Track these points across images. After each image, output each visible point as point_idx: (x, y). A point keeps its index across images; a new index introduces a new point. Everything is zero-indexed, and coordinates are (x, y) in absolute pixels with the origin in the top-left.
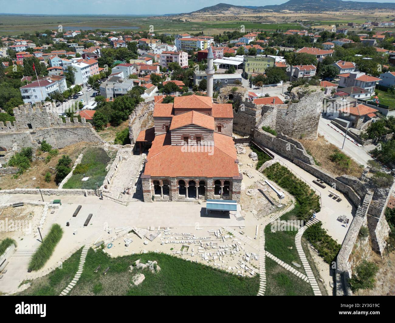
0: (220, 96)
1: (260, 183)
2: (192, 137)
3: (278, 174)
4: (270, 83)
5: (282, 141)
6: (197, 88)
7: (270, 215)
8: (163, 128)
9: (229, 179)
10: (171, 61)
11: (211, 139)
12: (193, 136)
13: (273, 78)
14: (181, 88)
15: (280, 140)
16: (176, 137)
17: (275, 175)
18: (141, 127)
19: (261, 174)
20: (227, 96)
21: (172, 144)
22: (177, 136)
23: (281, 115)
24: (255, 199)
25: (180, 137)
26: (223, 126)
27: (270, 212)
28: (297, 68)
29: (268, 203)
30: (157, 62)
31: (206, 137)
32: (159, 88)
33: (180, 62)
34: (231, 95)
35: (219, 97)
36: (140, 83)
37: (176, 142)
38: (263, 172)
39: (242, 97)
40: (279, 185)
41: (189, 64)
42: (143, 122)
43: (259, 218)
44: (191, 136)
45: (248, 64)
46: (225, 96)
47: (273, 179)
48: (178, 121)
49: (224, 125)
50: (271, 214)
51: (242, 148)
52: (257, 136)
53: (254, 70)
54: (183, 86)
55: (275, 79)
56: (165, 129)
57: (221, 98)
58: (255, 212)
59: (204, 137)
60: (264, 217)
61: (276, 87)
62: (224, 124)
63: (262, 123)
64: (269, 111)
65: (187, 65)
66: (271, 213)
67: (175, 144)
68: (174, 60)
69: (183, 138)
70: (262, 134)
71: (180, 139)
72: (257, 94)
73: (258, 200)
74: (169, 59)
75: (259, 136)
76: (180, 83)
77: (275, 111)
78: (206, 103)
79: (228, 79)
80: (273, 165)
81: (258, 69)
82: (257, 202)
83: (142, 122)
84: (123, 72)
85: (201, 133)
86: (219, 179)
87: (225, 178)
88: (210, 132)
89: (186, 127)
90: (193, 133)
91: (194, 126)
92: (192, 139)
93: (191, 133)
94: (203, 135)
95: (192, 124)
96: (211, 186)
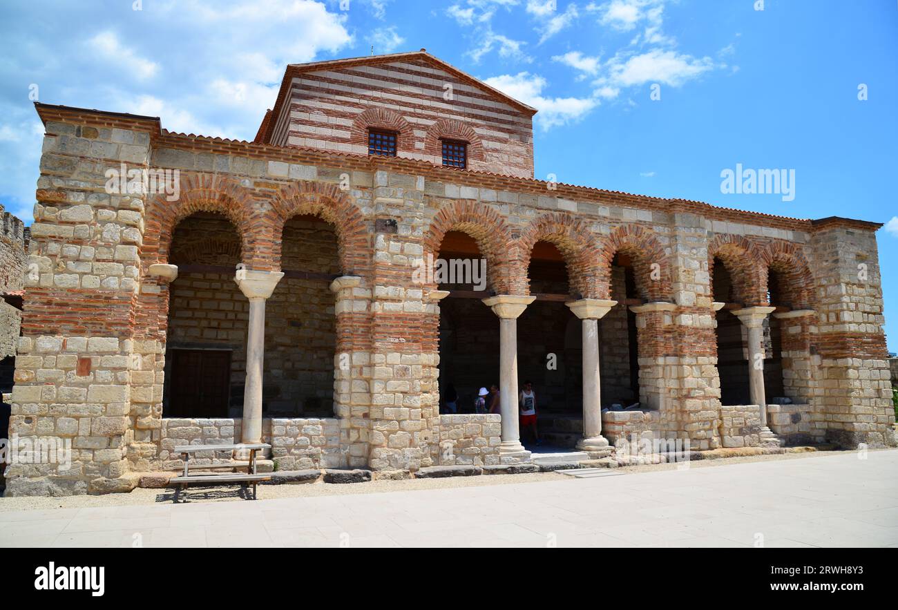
2: (418, 133)
9: (788, 248)
11: (520, 160)
12: (425, 128)
16: (324, 119)
22: (328, 113)
25: (349, 123)
31: (498, 145)
44: (413, 126)
59: (485, 143)
69: (364, 134)
71: (347, 135)
85: (469, 120)
86: (742, 234)
87: (775, 233)
88: (516, 119)
89: (387, 68)
90: (425, 112)
91: (429, 71)
92: (419, 145)
93: (412, 110)
94: (478, 131)
95: (423, 59)
96: (700, 290)
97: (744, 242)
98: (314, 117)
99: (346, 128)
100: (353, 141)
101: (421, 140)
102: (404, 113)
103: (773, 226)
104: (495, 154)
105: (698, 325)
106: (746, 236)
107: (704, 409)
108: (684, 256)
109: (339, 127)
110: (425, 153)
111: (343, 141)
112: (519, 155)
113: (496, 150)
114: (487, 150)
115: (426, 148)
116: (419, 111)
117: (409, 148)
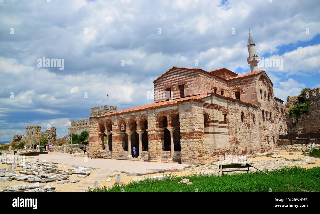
9: (176, 111)
21: (154, 102)
25: (163, 89)
31: (191, 82)
34: (301, 97)
44: (173, 85)
49: (243, 89)
59: (188, 83)
67: (158, 101)
85: (184, 79)
86: (164, 111)
87: (172, 108)
88: (195, 73)
89: (168, 74)
90: (175, 81)
91: (176, 70)
92: (175, 89)
93: (173, 82)
94: (186, 81)
95: (174, 69)
96: (152, 126)
97: (164, 112)
101: (175, 88)
102: (172, 83)
103: (172, 106)
104: (191, 85)
105: (151, 134)
106: (165, 111)
107: (152, 151)
108: (149, 120)
110: (176, 91)
112: (196, 83)
113: (190, 84)
114: (188, 85)
115: (176, 89)
116: (174, 81)
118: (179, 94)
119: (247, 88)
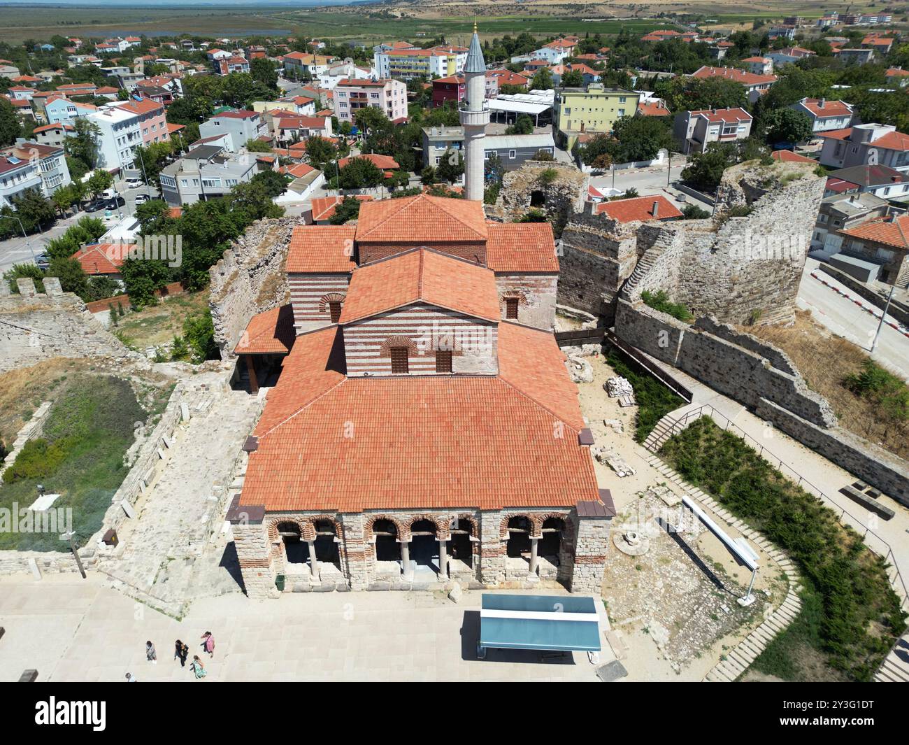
0: (504, 197)
1: (657, 497)
3: (716, 461)
4: (631, 159)
5: (714, 342)
6: (432, 174)
7: (717, 648)
8: (322, 310)
9: (562, 514)
10: (362, 105)
13: (639, 146)
14: (389, 174)
15: (708, 338)
16: (364, 347)
17: (703, 466)
18: (259, 300)
19: (657, 461)
20: (525, 197)
21: (349, 374)
22: (366, 344)
23: (696, 253)
24: (650, 569)
25: (379, 347)
26: (524, 298)
27: (714, 628)
28: (700, 118)
29: (700, 588)
30: (328, 108)
32: (327, 178)
33: (386, 109)
34: (538, 192)
35: (500, 200)
36: (277, 164)
37: (363, 365)
38: (662, 452)
39: (573, 198)
40: (724, 502)
41: (410, 113)
42: (265, 284)
43: (679, 662)
45: (568, 110)
46: (519, 195)
47: (699, 479)
48: (370, 288)
49: (527, 296)
50: (721, 642)
51: (578, 360)
52: (627, 323)
53: (583, 125)
54: (395, 169)
55: (643, 149)
56: (329, 311)
57: (506, 202)
58: (661, 633)
60: (698, 655)
61: (646, 170)
62: (528, 292)
63: (642, 282)
64: (659, 243)
65: (406, 115)
66: (720, 637)
67: (361, 374)
68: (371, 102)
69: (388, 352)
70: (645, 317)
71: (378, 354)
72: (599, 190)
73: (664, 576)
74: (358, 101)
75: (631, 325)
76: (385, 162)
77: (678, 241)
78: (466, 222)
79: (517, 149)
80: (691, 426)
81: (592, 123)
82: (660, 584)
83: (260, 285)
84: (230, 135)
86: (527, 512)
93: (415, 334)
95: (421, 303)
96: (494, 536)
98: (358, 347)
99: (378, 350)
100: (382, 356)
102: (410, 337)
105: (490, 548)
106: (529, 513)
109: (373, 350)
110: (424, 357)
111: (376, 357)
115: (425, 354)
117: (416, 356)
118: (435, 366)
119: (536, 294)
